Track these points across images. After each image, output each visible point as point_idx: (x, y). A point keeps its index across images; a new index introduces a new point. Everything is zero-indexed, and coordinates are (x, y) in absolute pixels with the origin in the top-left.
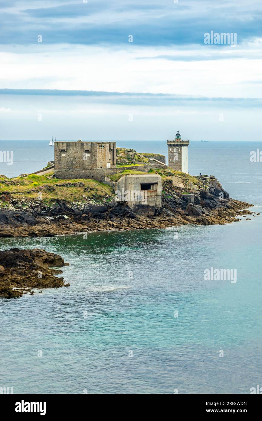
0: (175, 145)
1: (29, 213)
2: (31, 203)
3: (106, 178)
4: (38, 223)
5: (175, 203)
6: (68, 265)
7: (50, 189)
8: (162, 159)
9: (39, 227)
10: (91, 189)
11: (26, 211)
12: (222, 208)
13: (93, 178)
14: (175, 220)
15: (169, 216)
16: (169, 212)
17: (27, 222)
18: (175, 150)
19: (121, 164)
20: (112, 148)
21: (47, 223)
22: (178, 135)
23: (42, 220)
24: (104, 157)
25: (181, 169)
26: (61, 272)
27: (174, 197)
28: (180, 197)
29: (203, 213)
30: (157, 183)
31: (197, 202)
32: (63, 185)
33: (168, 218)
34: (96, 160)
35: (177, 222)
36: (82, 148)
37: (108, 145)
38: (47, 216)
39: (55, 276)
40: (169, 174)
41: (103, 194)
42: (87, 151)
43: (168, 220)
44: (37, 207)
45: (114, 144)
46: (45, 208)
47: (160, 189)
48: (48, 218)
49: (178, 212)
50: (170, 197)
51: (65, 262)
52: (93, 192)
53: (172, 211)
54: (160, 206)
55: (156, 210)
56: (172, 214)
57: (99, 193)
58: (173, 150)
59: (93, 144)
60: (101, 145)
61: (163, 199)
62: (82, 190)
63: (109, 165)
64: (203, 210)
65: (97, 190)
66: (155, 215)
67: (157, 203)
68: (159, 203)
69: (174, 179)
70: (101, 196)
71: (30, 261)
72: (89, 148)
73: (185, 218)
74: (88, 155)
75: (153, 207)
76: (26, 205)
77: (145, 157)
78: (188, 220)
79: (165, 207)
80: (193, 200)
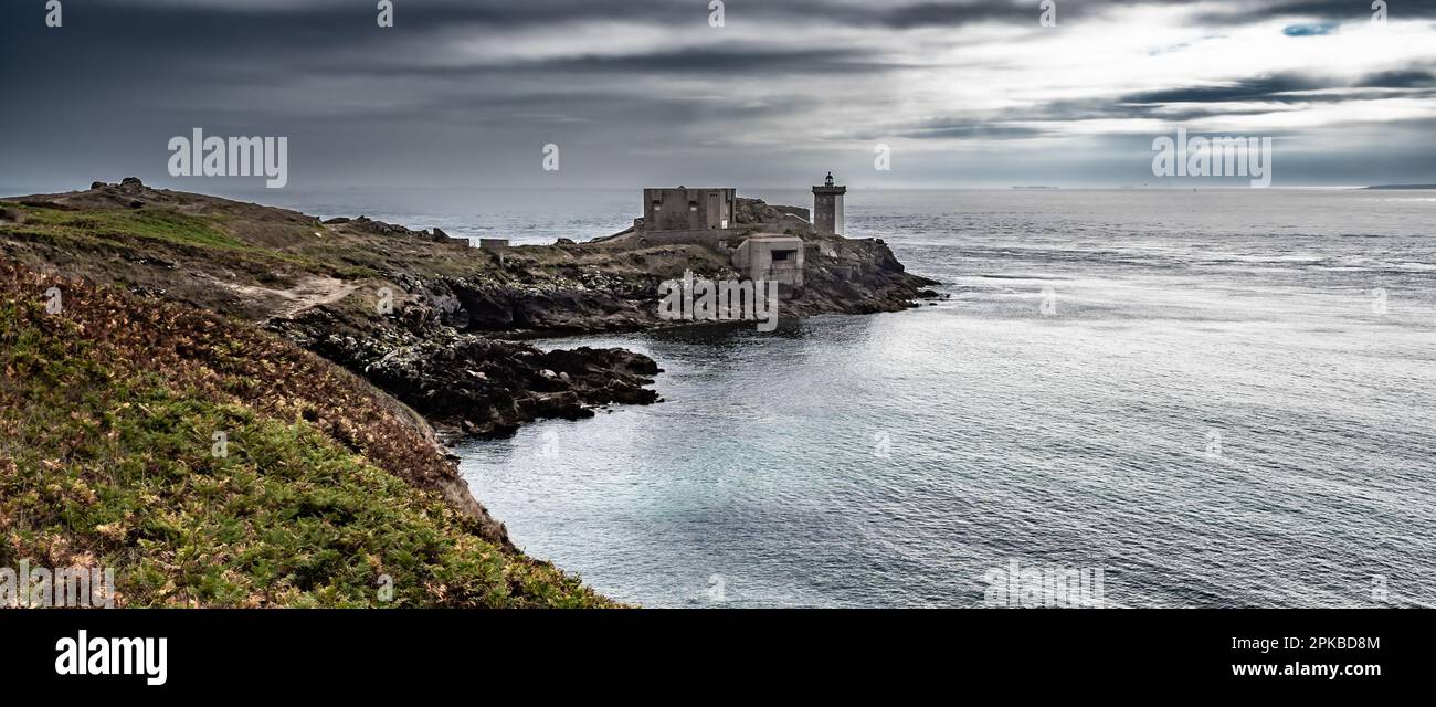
0: (824, 194)
1: (606, 296)
2: (610, 281)
3: (720, 243)
4: (619, 310)
5: (823, 279)
6: (662, 371)
7: (638, 260)
8: (805, 213)
9: (620, 316)
10: (698, 259)
11: (603, 292)
12: (893, 288)
13: (701, 243)
14: (823, 305)
15: (812, 298)
16: (814, 293)
17: (603, 308)
18: (825, 201)
19: (742, 222)
20: (729, 198)
21: (633, 310)
22: (829, 177)
23: (626, 305)
24: (717, 214)
25: (833, 230)
26: (653, 382)
27: (821, 271)
28: (831, 271)
29: (865, 295)
30: (796, 251)
31: (856, 278)
32: (657, 254)
33: (812, 302)
34: (705, 216)
35: (826, 308)
36: (685, 197)
37: (723, 194)
38: (633, 299)
39: (644, 387)
40: (814, 237)
41: (716, 267)
42: (693, 203)
43: (812, 306)
44: (618, 286)
45: (733, 190)
46: (630, 287)
47: (800, 260)
48: (634, 304)
49: (827, 293)
50: (816, 270)
51: (659, 367)
52: (701, 264)
53: (817, 290)
54: (801, 284)
55: (795, 291)
56: (819, 296)
57: (711, 265)
58: (821, 200)
59: (700, 192)
60: (714, 193)
61: (806, 274)
62: (686, 260)
63: (725, 224)
64: (865, 290)
65: (707, 261)
66: (793, 298)
67: (797, 281)
68: (800, 280)
69: (822, 244)
70: (713, 270)
71: (607, 366)
72: (695, 198)
73: (837, 303)
74: (694, 209)
75: (789, 286)
76: (602, 284)
77: (779, 210)
78: (841, 305)
79: (808, 286)
80: (849, 276)
